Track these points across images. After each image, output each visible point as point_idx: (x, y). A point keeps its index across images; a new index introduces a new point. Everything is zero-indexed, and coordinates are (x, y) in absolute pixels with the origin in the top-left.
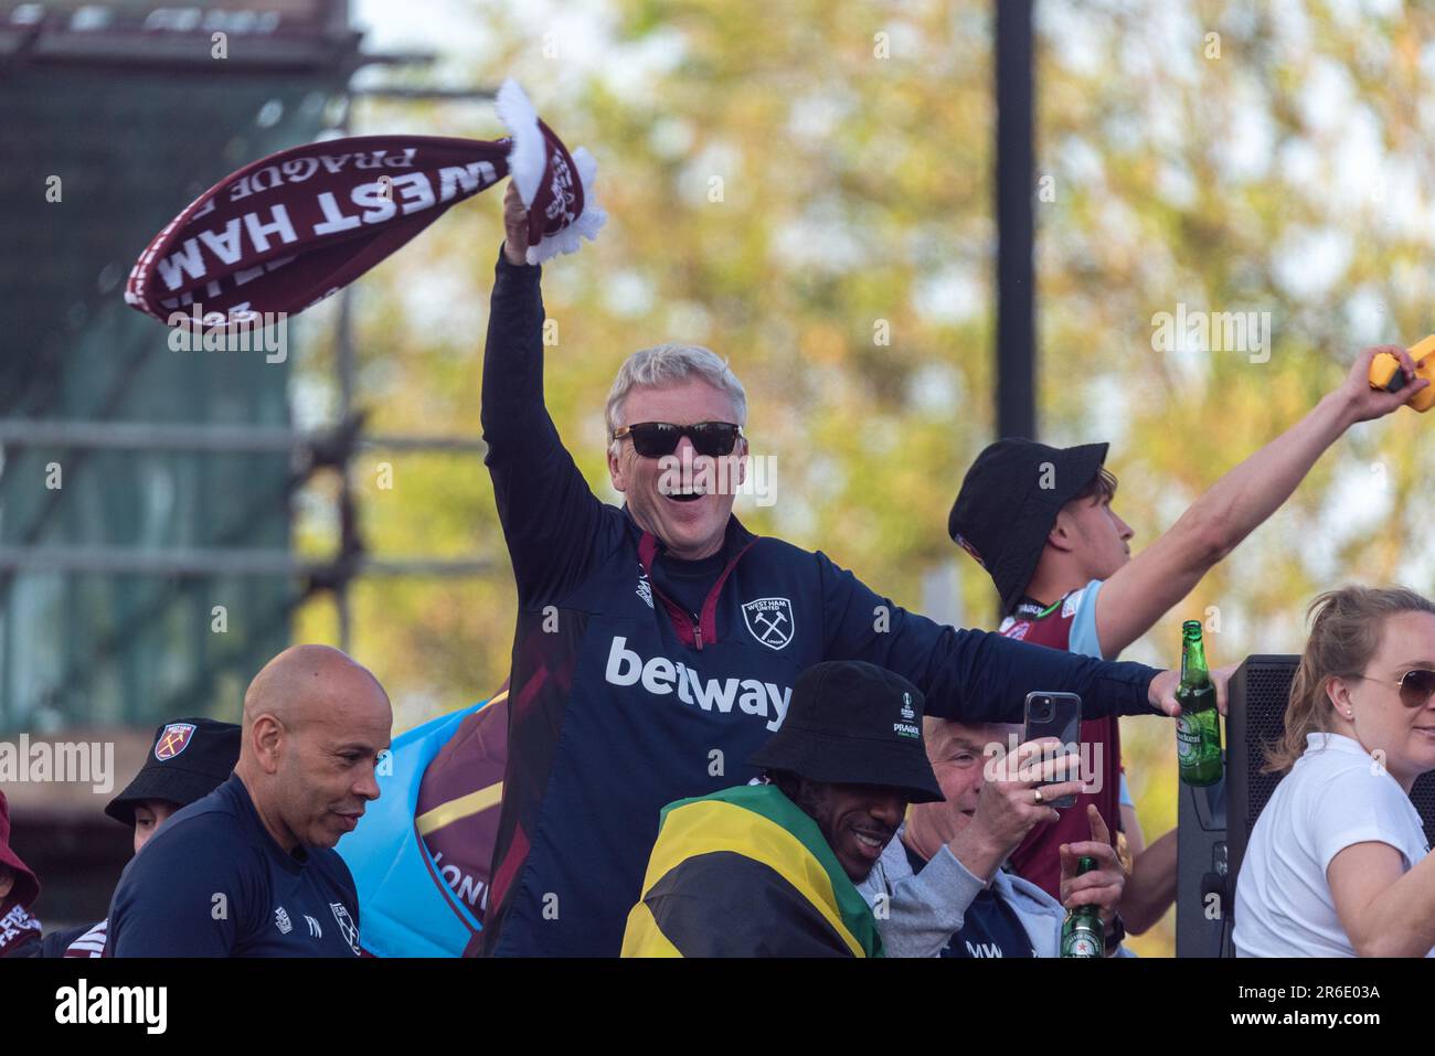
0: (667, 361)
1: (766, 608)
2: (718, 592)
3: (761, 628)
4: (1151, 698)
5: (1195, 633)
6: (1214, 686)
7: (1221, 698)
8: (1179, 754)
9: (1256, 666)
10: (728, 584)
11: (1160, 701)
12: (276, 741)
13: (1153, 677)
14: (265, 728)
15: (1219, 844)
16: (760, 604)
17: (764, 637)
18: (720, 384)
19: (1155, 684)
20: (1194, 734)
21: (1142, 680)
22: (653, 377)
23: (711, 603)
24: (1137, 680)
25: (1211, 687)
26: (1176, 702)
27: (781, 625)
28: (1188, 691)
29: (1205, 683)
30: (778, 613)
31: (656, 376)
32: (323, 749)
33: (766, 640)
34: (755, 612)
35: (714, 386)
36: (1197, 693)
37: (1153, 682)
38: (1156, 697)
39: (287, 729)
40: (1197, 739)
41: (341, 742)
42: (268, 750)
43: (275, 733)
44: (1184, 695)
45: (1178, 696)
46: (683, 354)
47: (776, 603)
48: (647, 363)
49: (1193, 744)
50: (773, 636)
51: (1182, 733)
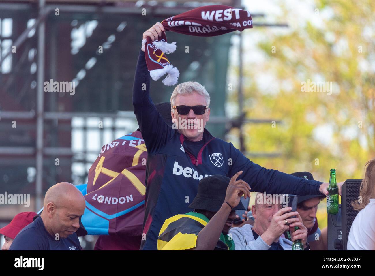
0: (187, 88)
1: (216, 156)
2: (202, 150)
3: (215, 161)
4: (320, 190)
5: (334, 172)
6: (338, 188)
7: (340, 191)
8: (327, 206)
9: (349, 182)
10: (205, 149)
11: (323, 191)
12: (53, 210)
13: (321, 184)
14: (50, 206)
15: (339, 230)
16: (214, 155)
17: (215, 164)
18: (202, 94)
19: (321, 186)
20: (331, 200)
21: (318, 185)
22: (183, 92)
23: (201, 153)
24: (317, 185)
25: (337, 188)
26: (327, 191)
27: (220, 161)
28: (331, 188)
29: (335, 186)
30: (219, 157)
31: (184, 92)
32: (66, 215)
33: (216, 164)
34: (213, 157)
35: (200, 95)
36: (333, 189)
37: (321, 185)
38: (322, 190)
39: (56, 207)
40: (332, 202)
41: (71, 213)
42: (50, 212)
43: (53, 208)
44: (329, 189)
45: (328, 189)
46: (191, 86)
47: (219, 155)
48: (182, 88)
49: (331, 203)
50: (218, 163)
51: (328, 200)
